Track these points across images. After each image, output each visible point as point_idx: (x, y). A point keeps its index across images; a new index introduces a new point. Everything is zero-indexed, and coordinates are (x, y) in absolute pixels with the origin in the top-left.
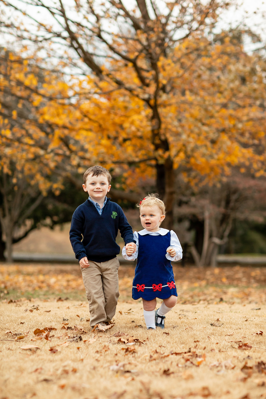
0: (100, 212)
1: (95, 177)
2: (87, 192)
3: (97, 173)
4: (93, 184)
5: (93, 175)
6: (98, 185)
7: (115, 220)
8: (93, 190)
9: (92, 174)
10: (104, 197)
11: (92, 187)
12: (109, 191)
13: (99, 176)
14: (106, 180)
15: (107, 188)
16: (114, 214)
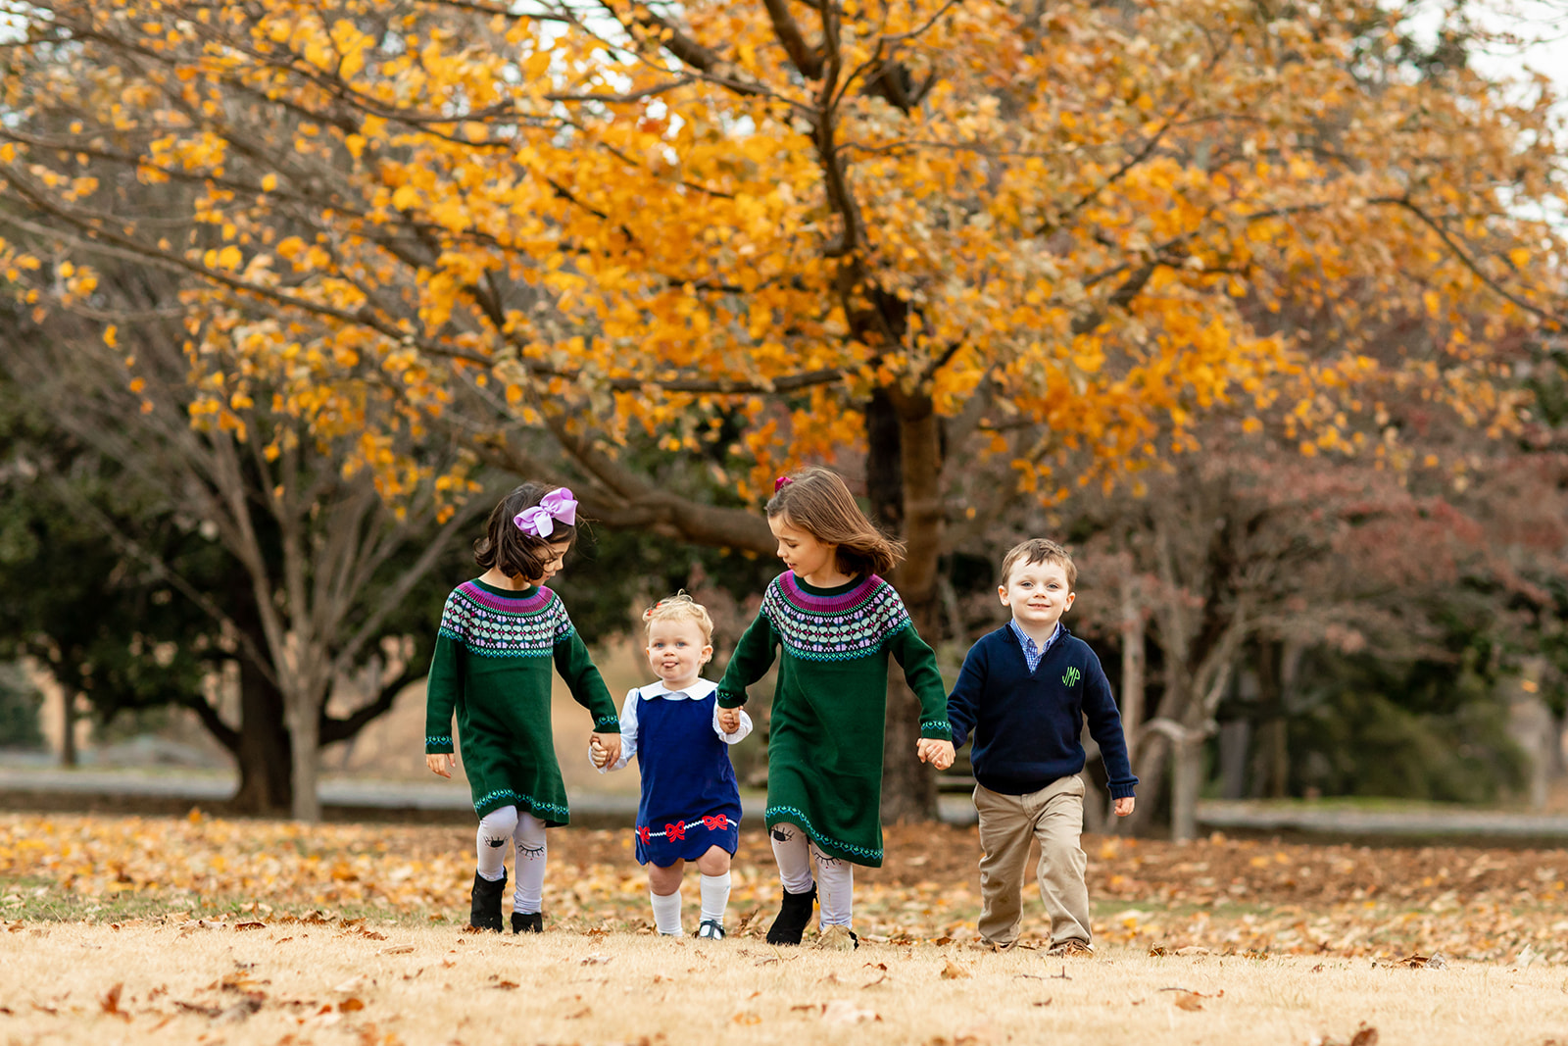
0: (1032, 664)
1: (1034, 565)
2: (1009, 606)
3: (1039, 556)
4: (1026, 585)
5: (1031, 560)
6: (1040, 589)
7: (1072, 691)
8: (1025, 602)
9: (1025, 558)
10: (1052, 621)
11: (1023, 593)
12: (1068, 609)
13: (1045, 562)
14: (1062, 578)
15: (1062, 599)
16: (1073, 674)
